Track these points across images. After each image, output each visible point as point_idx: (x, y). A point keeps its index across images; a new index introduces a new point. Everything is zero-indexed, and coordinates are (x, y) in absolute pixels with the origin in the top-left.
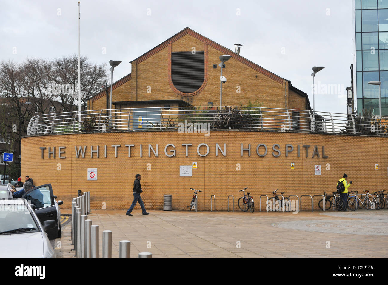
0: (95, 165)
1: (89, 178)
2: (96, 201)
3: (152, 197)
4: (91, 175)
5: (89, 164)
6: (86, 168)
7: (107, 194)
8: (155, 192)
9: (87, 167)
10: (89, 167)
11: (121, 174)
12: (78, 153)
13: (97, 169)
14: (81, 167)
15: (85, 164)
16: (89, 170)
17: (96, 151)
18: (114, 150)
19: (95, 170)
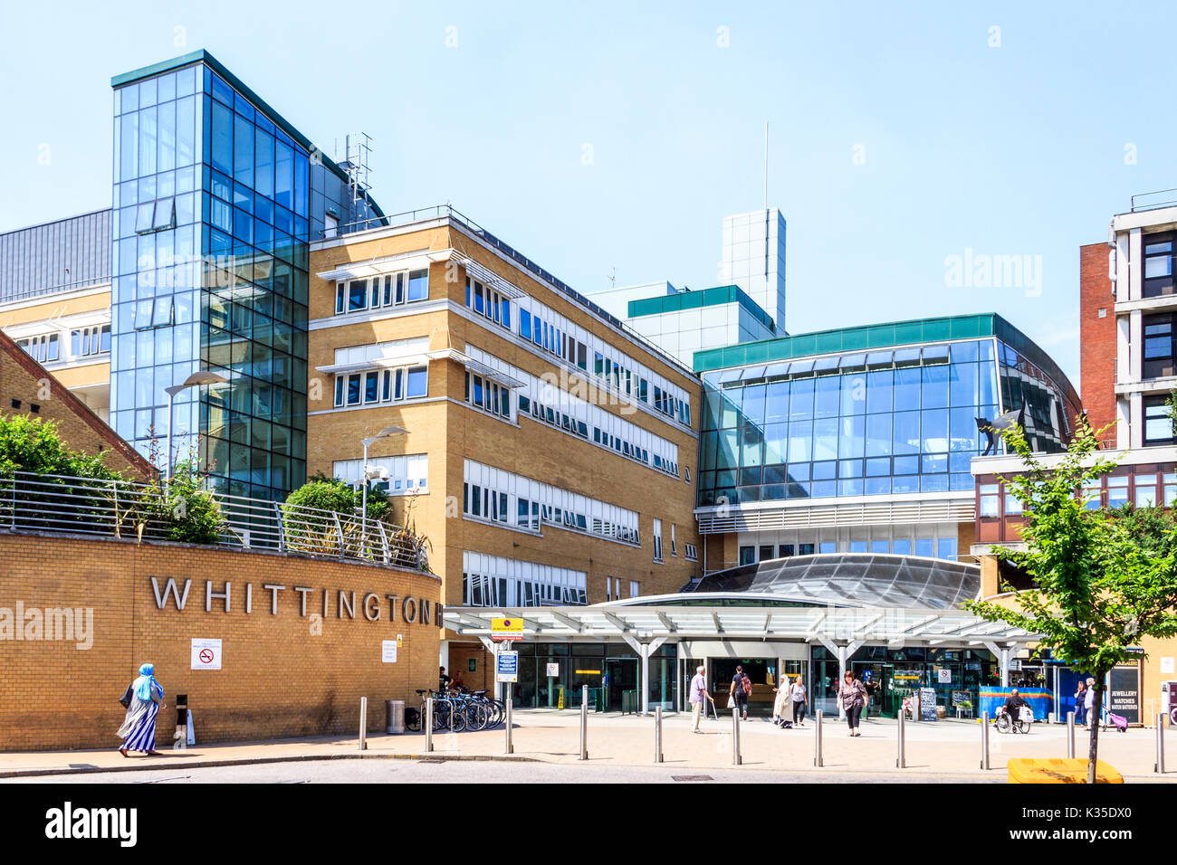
1: (195, 663)
4: (203, 655)
5: (195, 628)
6: (185, 638)
7: (248, 703)
9: (189, 635)
12: (162, 598)
13: (220, 640)
14: (170, 634)
15: (182, 627)
16: (198, 644)
17: (222, 596)
18: (268, 597)
19: (214, 644)
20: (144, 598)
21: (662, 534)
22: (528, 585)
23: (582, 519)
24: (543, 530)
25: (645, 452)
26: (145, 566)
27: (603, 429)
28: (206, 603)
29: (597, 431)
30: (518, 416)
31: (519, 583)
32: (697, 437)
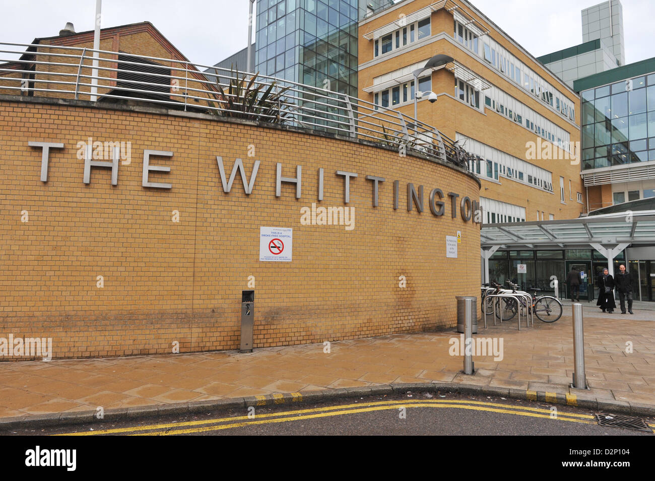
0: (286, 220)
1: (265, 254)
2: (288, 322)
3: (412, 303)
4: (272, 245)
5: (263, 214)
6: (254, 226)
7: (321, 299)
8: (417, 292)
9: (257, 222)
10: (263, 223)
11: (354, 247)
12: (228, 179)
13: (291, 229)
14: (237, 221)
15: (250, 213)
16: (267, 233)
17: (293, 180)
18: (341, 184)
19: (284, 233)
20: (210, 179)
21: (564, 186)
22: (493, 215)
23: (521, 175)
24: (501, 181)
25: (553, 136)
26: (211, 145)
27: (531, 120)
28: (275, 187)
29: (528, 121)
30: (485, 108)
31: (488, 213)
32: (580, 129)
